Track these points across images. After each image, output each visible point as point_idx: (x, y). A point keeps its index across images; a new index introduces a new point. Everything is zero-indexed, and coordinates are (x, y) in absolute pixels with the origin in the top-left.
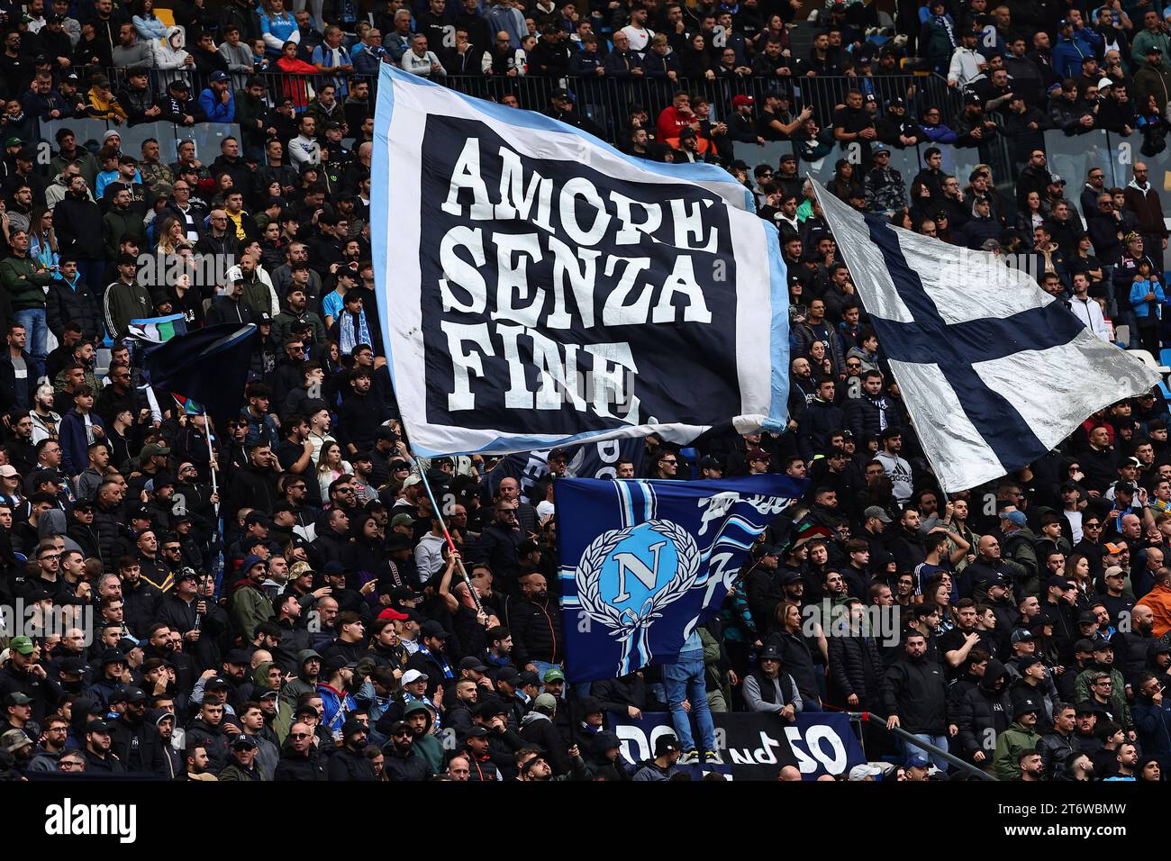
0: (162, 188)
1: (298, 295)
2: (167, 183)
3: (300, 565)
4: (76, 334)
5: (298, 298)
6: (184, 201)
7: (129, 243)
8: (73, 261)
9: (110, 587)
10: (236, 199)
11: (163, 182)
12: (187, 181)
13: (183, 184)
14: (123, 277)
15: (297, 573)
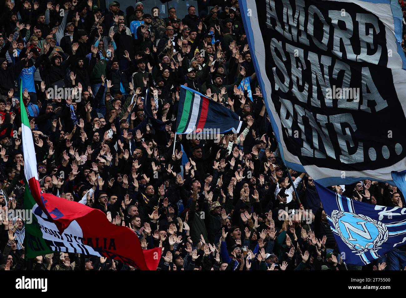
0: (161, 29)
1: (218, 79)
2: (163, 27)
3: (215, 204)
4: (120, 95)
5: (219, 80)
6: (171, 35)
7: (138, 55)
8: (116, 62)
9: (134, 211)
10: (194, 34)
11: (161, 27)
12: (173, 26)
13: (171, 27)
14: (140, 70)
15: (213, 207)
